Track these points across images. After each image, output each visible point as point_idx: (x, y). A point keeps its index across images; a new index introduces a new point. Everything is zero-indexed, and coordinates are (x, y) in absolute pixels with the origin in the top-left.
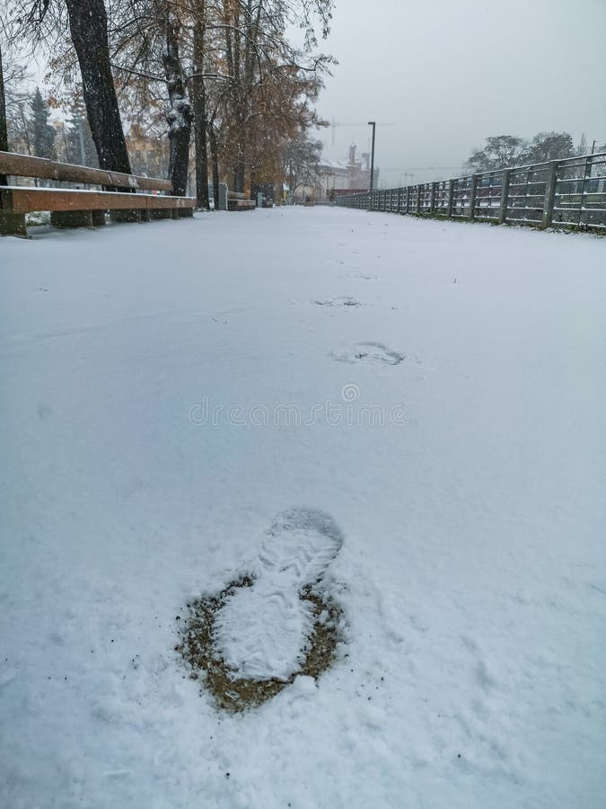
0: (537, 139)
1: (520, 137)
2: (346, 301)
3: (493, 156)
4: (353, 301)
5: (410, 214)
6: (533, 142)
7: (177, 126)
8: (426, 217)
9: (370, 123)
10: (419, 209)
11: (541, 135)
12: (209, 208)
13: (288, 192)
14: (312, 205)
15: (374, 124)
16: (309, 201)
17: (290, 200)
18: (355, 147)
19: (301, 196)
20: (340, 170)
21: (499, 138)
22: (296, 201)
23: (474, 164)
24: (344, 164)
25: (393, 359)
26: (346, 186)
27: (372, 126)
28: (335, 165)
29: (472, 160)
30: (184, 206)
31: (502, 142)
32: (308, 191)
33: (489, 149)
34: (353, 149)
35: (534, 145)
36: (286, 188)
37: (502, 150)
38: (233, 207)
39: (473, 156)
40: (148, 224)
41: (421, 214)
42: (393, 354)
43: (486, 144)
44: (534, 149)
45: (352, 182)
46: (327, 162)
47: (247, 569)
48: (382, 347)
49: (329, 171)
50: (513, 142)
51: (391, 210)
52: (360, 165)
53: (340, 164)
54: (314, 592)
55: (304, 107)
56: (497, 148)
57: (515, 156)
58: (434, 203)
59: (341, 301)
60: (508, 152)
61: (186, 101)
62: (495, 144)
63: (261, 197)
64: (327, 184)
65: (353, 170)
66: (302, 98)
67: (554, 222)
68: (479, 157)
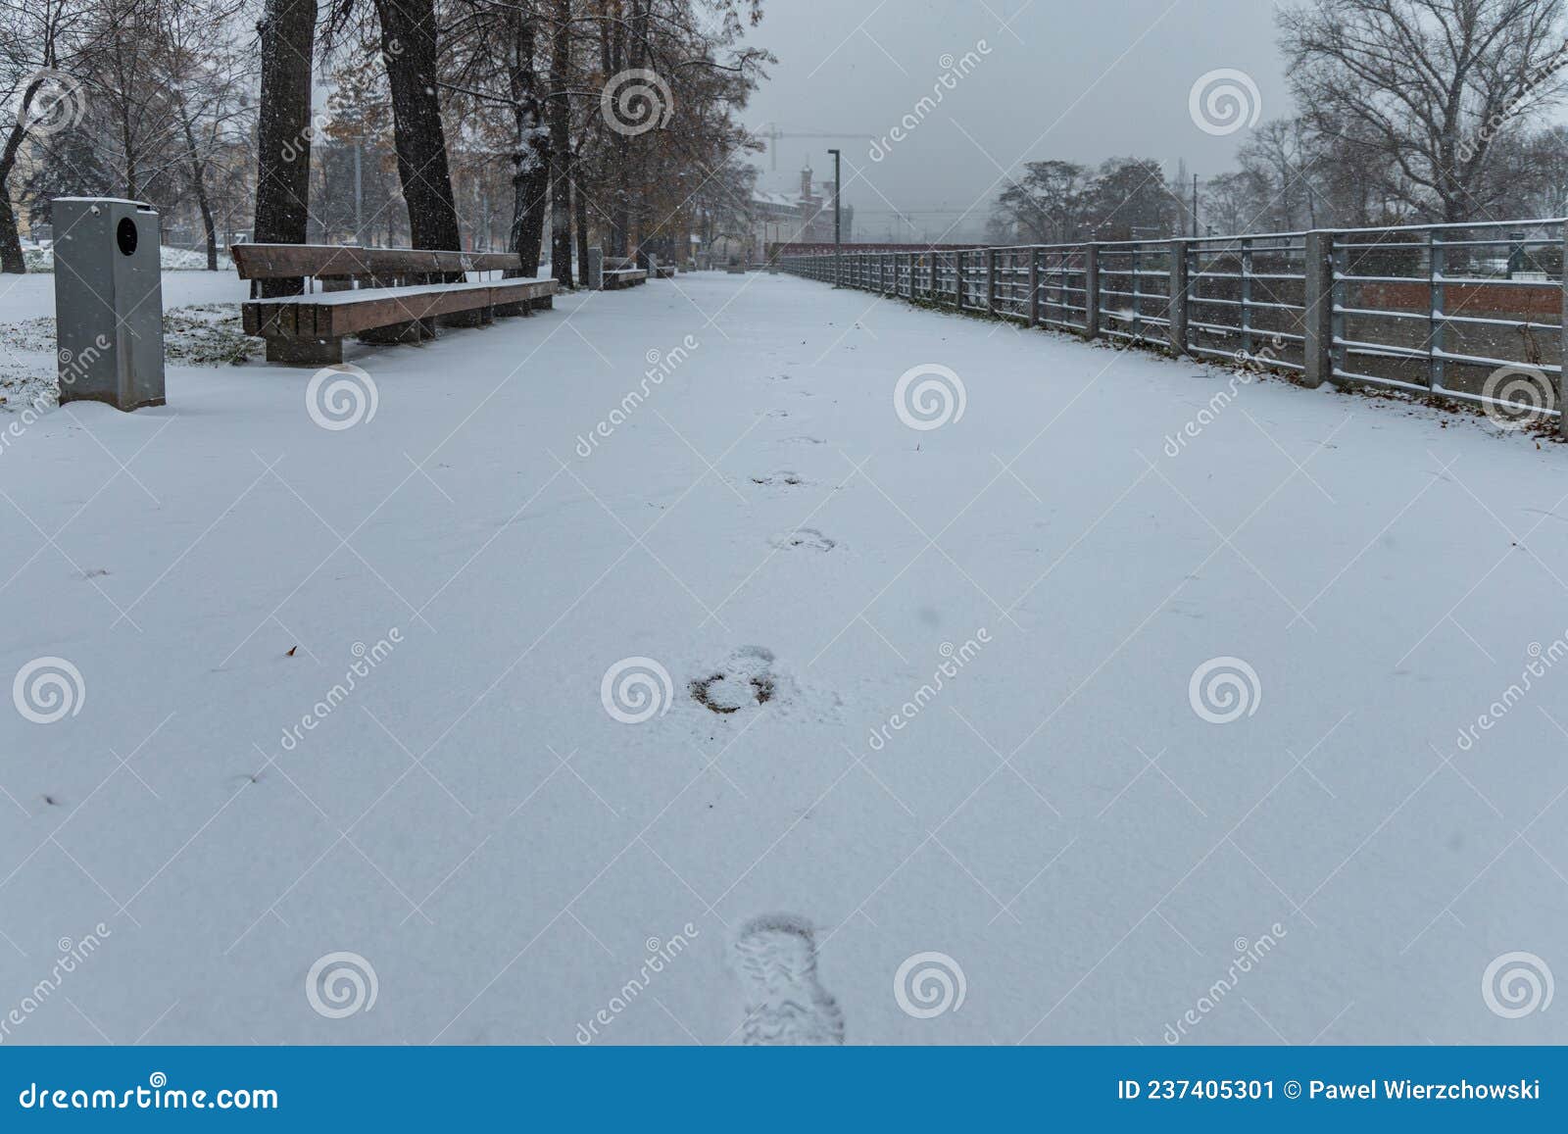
0: (1105, 168)
1: (1079, 163)
2: (788, 477)
3: (1039, 193)
4: (794, 479)
5: (902, 297)
6: (1101, 171)
7: (528, 168)
8: (925, 306)
9: (831, 152)
10: (915, 292)
11: (1112, 162)
12: (571, 287)
13: (698, 245)
14: (741, 272)
15: (837, 153)
16: (735, 265)
17: (703, 263)
18: (811, 172)
19: (720, 254)
20: (786, 209)
21: (1045, 164)
22: (710, 262)
23: (1009, 203)
24: (793, 199)
25: (826, 546)
26: (797, 238)
27: (834, 156)
28: (778, 201)
29: (1004, 198)
30: (540, 295)
31: (1050, 170)
32: (734, 245)
33: (1032, 180)
34: (807, 176)
35: (1102, 177)
36: (695, 239)
37: (1051, 182)
38: (613, 284)
39: (1005, 191)
40: (492, 329)
41: (917, 301)
42: (827, 541)
43: (1025, 173)
44: (1103, 183)
45: (809, 229)
46: (764, 195)
47: (721, 672)
48: (818, 533)
49: (768, 213)
50: (1069, 171)
51: (870, 288)
52: (820, 200)
53: (787, 199)
54: (758, 681)
55: (724, 120)
56: (1044, 179)
57: (1074, 193)
58: (936, 284)
59: (783, 477)
60: (1063, 186)
61: (545, 130)
62: (1040, 172)
63: (653, 261)
64: (766, 234)
65: (808, 208)
66: (721, 106)
67: (1102, 330)
68: (1013, 193)
